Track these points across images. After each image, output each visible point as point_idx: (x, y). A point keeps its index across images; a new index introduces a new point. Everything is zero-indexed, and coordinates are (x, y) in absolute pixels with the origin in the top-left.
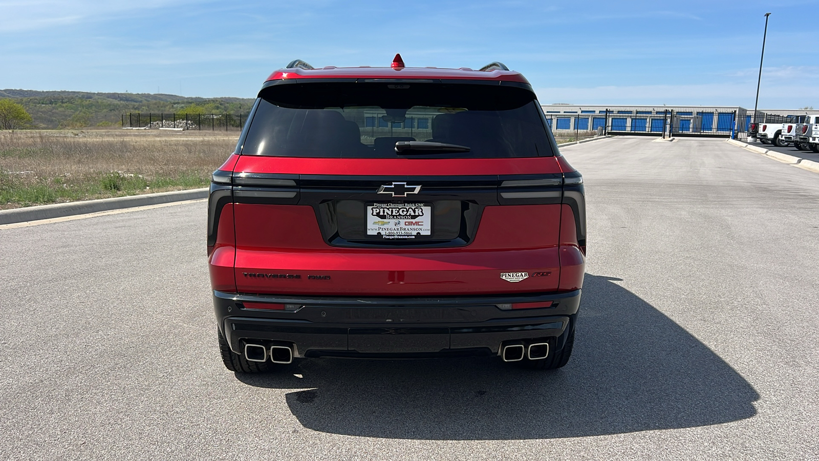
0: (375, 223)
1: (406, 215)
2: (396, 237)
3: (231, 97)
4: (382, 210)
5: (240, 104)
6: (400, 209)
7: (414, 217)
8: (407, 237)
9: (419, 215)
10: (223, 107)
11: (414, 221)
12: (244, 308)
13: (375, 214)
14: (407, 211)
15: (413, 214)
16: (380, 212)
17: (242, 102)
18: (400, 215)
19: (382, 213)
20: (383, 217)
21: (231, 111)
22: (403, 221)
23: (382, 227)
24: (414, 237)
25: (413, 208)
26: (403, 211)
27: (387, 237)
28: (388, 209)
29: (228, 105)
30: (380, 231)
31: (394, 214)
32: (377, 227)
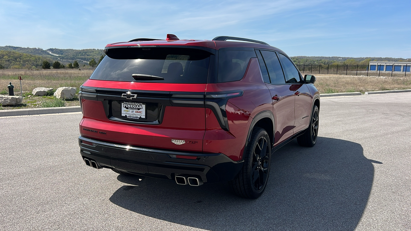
0: (124, 111)
1: (136, 108)
2: (132, 118)
3: (303, 56)
4: (127, 105)
5: (307, 59)
6: (133, 105)
7: (139, 109)
8: (136, 118)
9: (141, 109)
10: (298, 61)
11: (139, 111)
12: (82, 143)
13: (124, 107)
14: (136, 106)
15: (138, 108)
16: (126, 106)
17: (308, 59)
18: (133, 108)
19: (127, 107)
20: (127, 108)
21: (302, 63)
22: (135, 111)
23: (127, 113)
24: (138, 118)
25: (139, 105)
26: (135, 106)
27: (129, 118)
28: (129, 105)
29: (300, 60)
30: (126, 115)
31: (131, 107)
32: (125, 112)
